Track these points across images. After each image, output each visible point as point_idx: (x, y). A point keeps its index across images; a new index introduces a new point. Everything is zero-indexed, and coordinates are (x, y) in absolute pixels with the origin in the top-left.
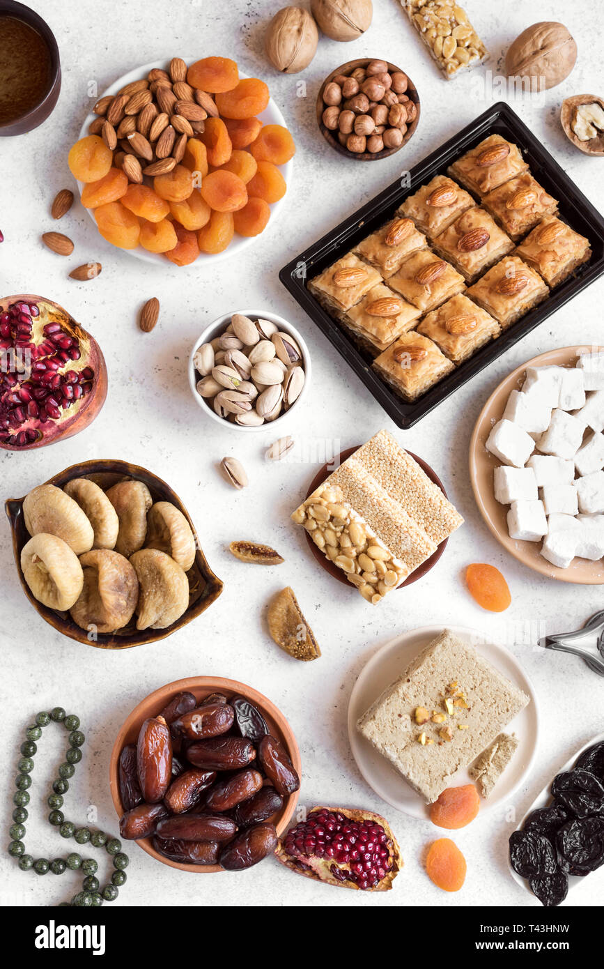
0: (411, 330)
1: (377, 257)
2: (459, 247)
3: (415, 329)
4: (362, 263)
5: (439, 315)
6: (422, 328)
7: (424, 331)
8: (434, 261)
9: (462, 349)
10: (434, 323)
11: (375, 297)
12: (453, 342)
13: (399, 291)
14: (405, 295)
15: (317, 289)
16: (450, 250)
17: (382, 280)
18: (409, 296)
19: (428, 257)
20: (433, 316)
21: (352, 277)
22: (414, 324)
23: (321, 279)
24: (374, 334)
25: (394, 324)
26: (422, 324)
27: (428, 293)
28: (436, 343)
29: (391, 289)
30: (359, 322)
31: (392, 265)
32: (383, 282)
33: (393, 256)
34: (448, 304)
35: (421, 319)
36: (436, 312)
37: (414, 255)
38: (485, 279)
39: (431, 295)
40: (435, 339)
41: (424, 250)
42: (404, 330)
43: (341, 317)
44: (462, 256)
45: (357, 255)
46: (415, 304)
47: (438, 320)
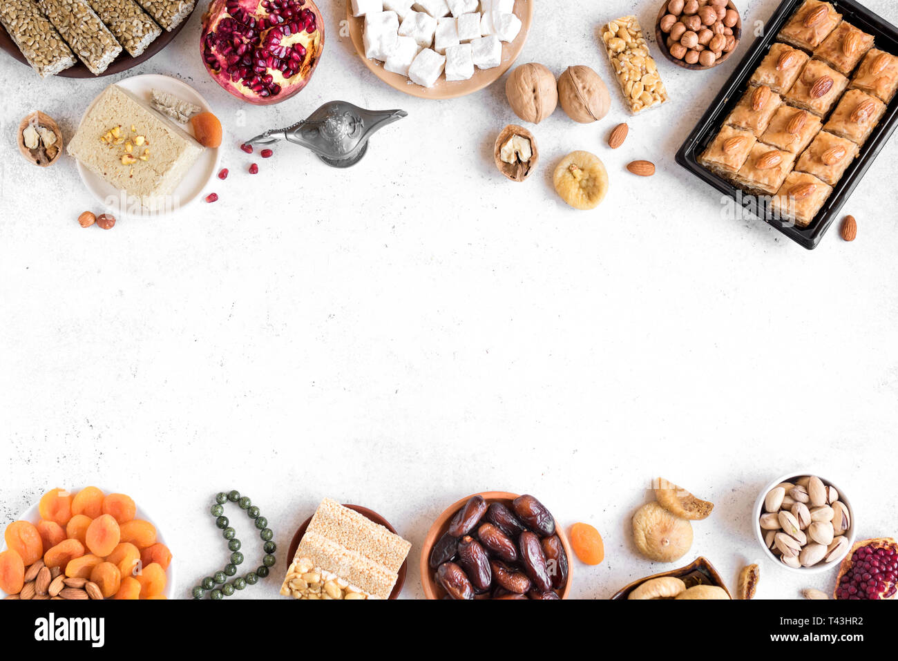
0: (792, 171)
1: (749, 123)
2: (812, 96)
3: (794, 169)
4: (737, 131)
5: (811, 153)
6: (799, 168)
7: (803, 169)
8: (794, 113)
9: (835, 175)
10: (809, 160)
11: (757, 154)
12: (829, 170)
13: (774, 144)
14: (779, 146)
15: (708, 162)
16: (802, 100)
17: (756, 139)
18: (783, 146)
19: (787, 111)
20: (806, 155)
21: (738, 145)
22: (792, 165)
23: (710, 152)
24: (767, 183)
25: (780, 170)
26: (799, 164)
27: (797, 140)
28: (815, 175)
29: (766, 144)
30: (751, 177)
31: (762, 126)
33: (762, 119)
34: (815, 143)
35: (796, 161)
36: (807, 151)
37: (776, 112)
38: (838, 114)
39: (801, 140)
40: (814, 172)
41: (781, 106)
42: (787, 172)
43: (734, 178)
44: (814, 102)
45: (730, 125)
46: (789, 150)
47: (812, 157)
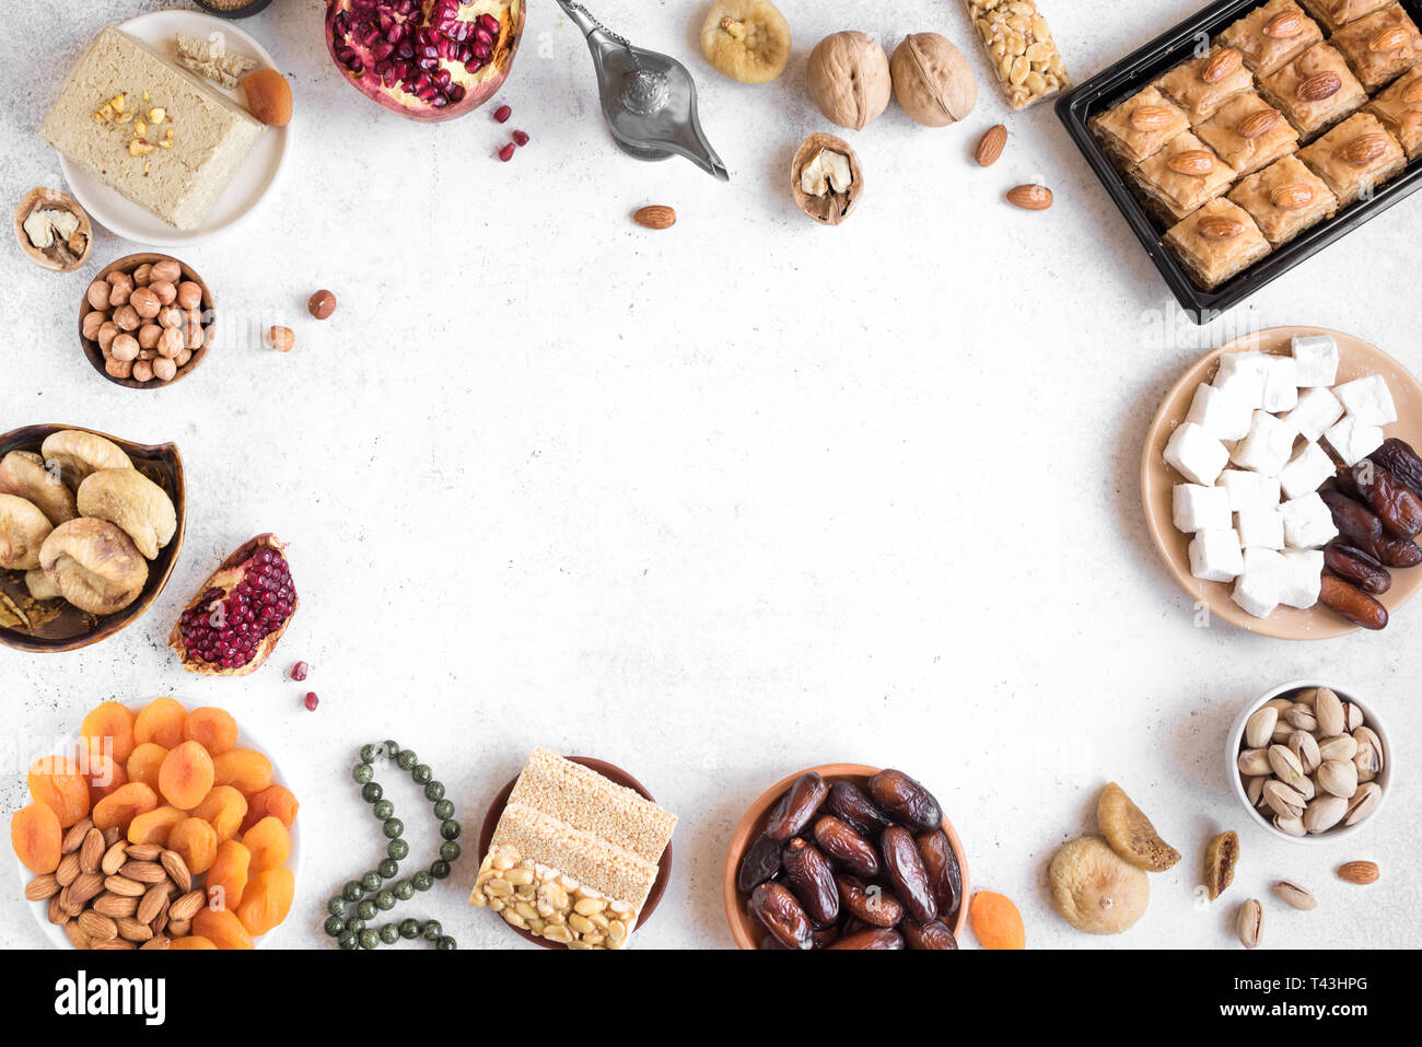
0: (1221, 196)
1: (1189, 95)
2: (1300, 94)
3: (1226, 195)
4: (1166, 102)
5: (1261, 179)
6: (1235, 195)
7: (1238, 199)
8: (1262, 109)
9: (1285, 230)
10: (1254, 190)
11: (1180, 148)
12: (1277, 217)
13: (1212, 143)
14: (1218, 150)
15: (1103, 130)
16: (1283, 96)
17: (1190, 126)
18: (1223, 151)
19: (1253, 102)
20: (1253, 181)
21: (1155, 119)
22: (1225, 188)
23: (1111, 117)
24: (1174, 196)
25: (1202, 186)
26: (1237, 190)
27: (1250, 150)
28: (1252, 216)
29: (1200, 139)
30: (1155, 179)
31: (1205, 110)
32: (1190, 130)
33: (1209, 97)
34: (1275, 167)
35: (1235, 184)
36: (1258, 176)
37: (1235, 99)
38: (1326, 139)
39: (1255, 154)
40: (1253, 211)
41: (1249, 93)
42: (1213, 195)
43: (1130, 170)
44: (1300, 106)
45: (1159, 89)
46: (1231, 162)
47: (1259, 186)
